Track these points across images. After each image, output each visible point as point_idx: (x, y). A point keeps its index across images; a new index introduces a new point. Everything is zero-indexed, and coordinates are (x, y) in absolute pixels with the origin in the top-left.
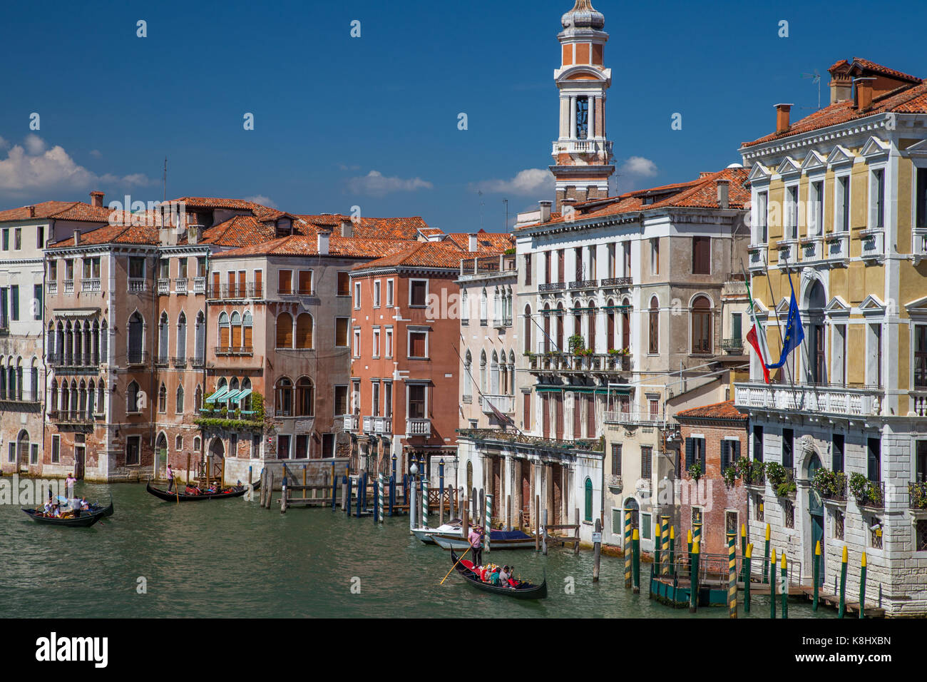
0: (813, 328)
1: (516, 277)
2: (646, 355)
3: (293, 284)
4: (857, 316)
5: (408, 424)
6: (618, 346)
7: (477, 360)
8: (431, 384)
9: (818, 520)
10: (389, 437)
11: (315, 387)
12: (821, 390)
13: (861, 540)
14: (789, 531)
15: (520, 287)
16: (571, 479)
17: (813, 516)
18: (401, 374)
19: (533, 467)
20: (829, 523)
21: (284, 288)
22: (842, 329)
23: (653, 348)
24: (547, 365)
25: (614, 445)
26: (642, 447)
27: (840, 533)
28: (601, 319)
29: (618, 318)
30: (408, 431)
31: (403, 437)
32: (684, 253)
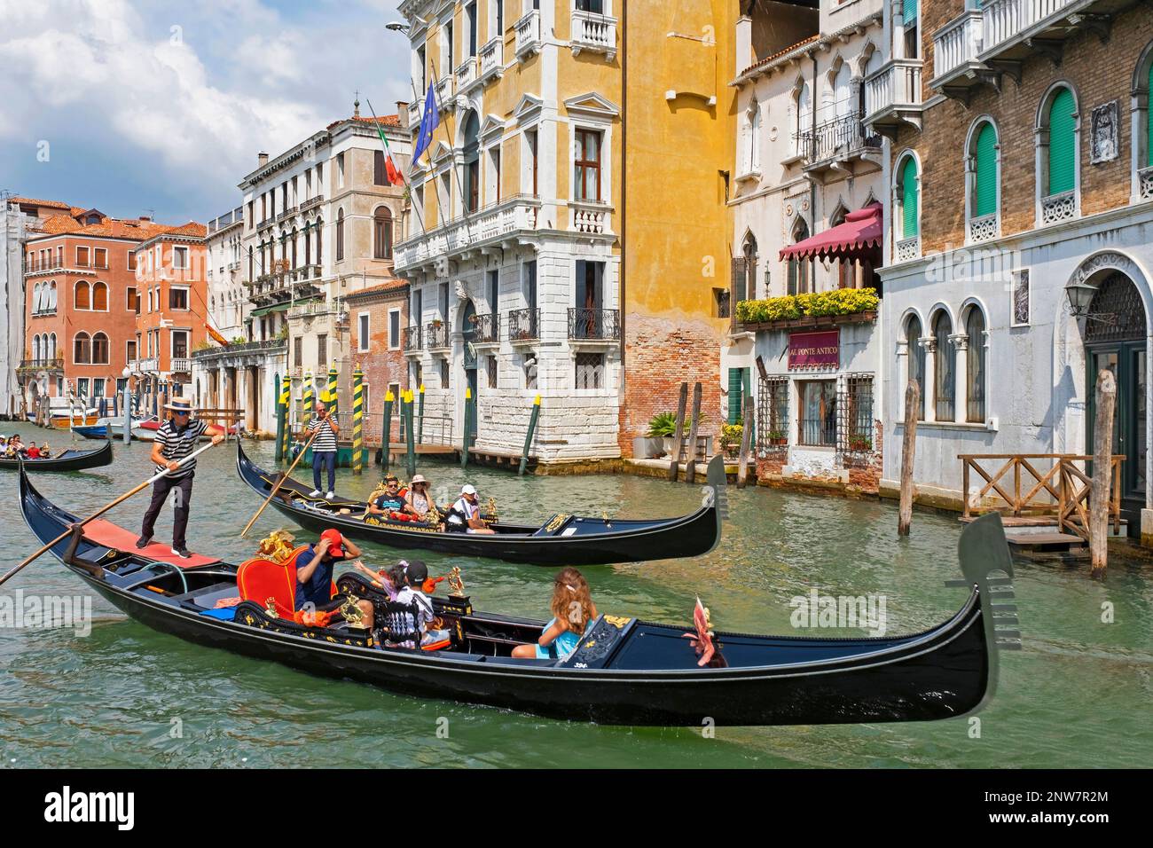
0: (468, 168)
1: (243, 224)
2: (334, 264)
3: (91, 258)
4: (511, 129)
5: (172, 363)
6: (313, 261)
7: (218, 302)
8: (191, 331)
9: (472, 374)
10: (157, 373)
11: (109, 341)
12: (473, 218)
13: (514, 383)
14: (445, 391)
15: (246, 232)
16: (264, 378)
17: (467, 371)
18: (166, 322)
19: (238, 373)
20: (482, 374)
21: (82, 262)
22: (495, 152)
23: (340, 257)
24: (260, 291)
25: (296, 339)
26: (319, 336)
27: (493, 381)
28: (301, 241)
29: (313, 237)
30: (172, 368)
31: (168, 373)
32: (366, 165)
